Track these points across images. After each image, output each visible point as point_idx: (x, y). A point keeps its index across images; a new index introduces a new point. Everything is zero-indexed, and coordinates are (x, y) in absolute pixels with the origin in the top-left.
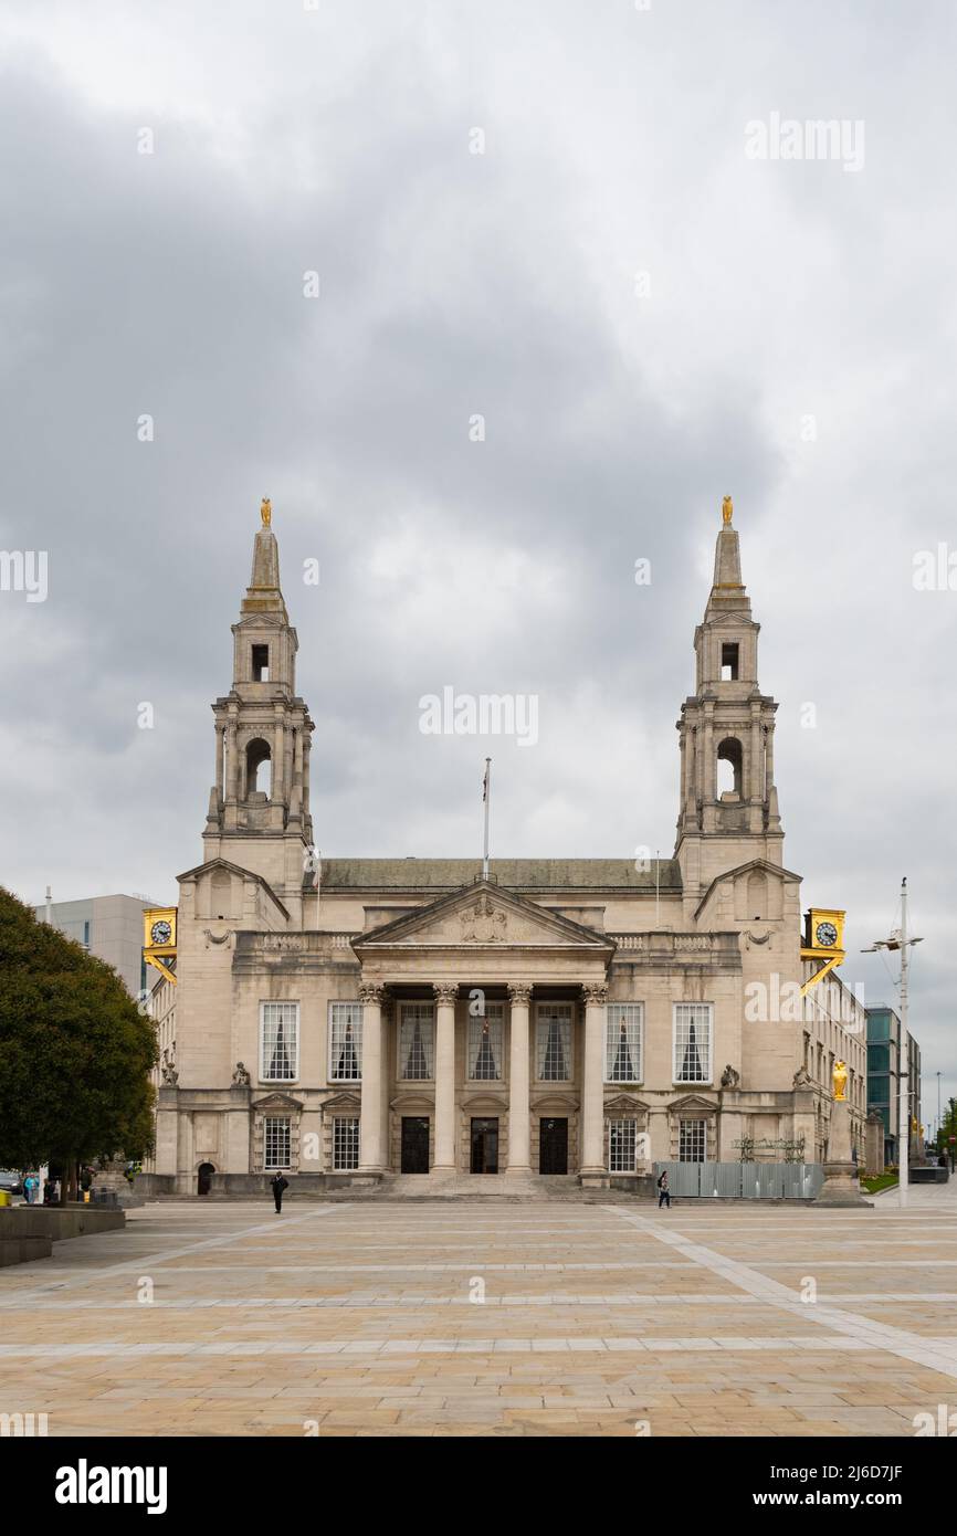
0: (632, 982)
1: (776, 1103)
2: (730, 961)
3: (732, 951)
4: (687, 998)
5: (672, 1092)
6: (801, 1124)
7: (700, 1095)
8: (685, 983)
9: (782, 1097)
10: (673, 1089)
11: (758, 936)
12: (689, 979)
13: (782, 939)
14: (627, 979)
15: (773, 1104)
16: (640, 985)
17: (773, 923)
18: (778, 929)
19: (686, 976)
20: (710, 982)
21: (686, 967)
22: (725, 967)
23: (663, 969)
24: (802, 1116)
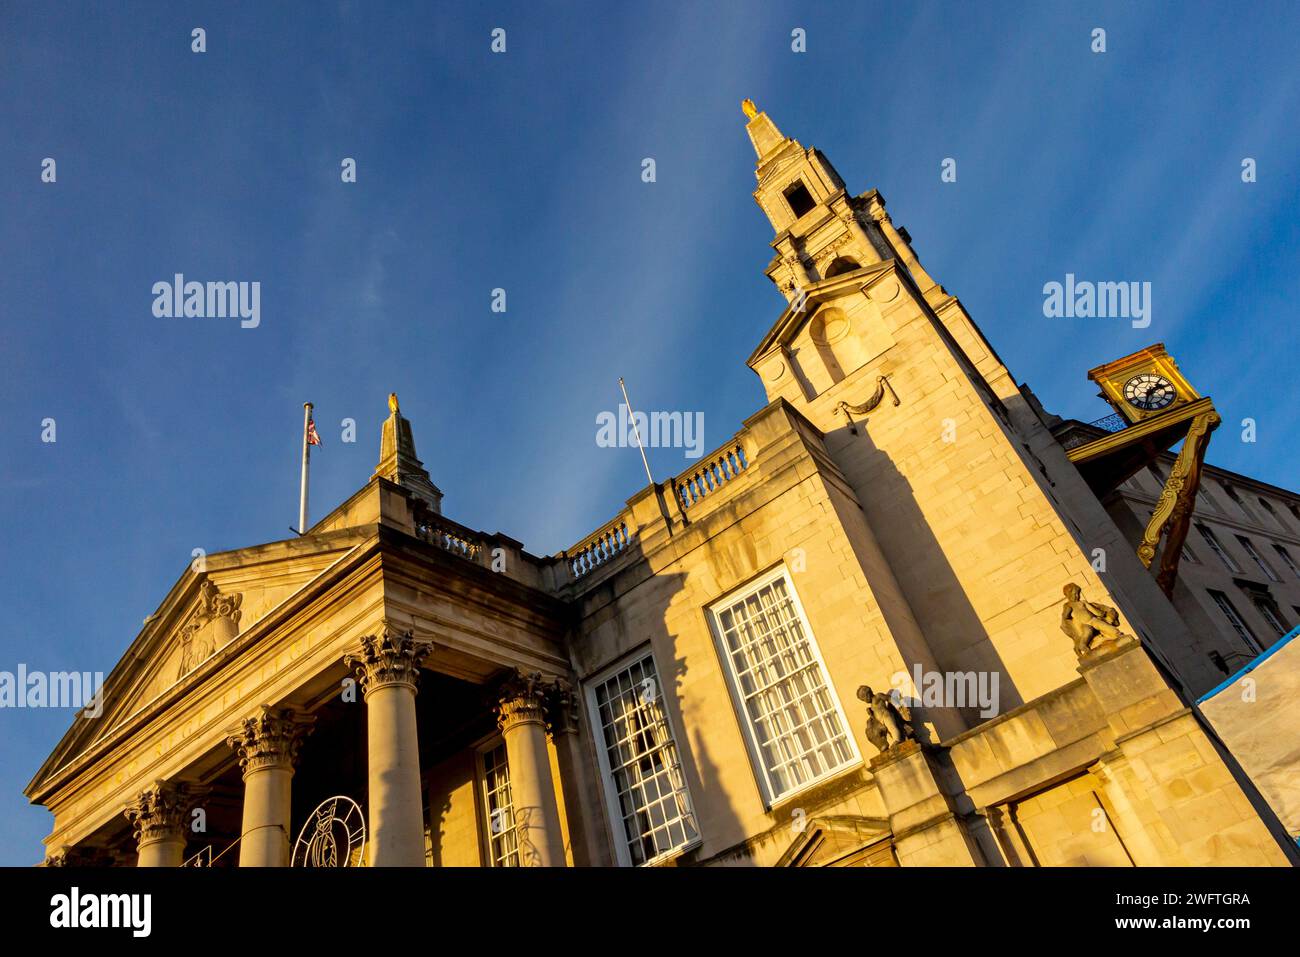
0: (618, 614)
1: (1054, 736)
2: (782, 461)
3: (782, 439)
4: (727, 585)
5: (771, 832)
6: (1165, 772)
7: (830, 812)
8: (713, 555)
9: (1063, 708)
10: (770, 823)
11: (864, 398)
12: (717, 544)
13: (912, 373)
14: (608, 611)
15: (1049, 746)
16: (631, 611)
17: (880, 361)
18: (896, 364)
19: (709, 540)
20: (761, 523)
21: (704, 525)
22: (778, 475)
23: (664, 554)
24: (1150, 741)
